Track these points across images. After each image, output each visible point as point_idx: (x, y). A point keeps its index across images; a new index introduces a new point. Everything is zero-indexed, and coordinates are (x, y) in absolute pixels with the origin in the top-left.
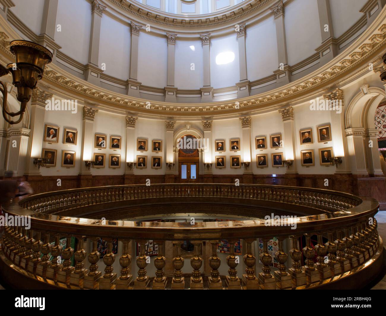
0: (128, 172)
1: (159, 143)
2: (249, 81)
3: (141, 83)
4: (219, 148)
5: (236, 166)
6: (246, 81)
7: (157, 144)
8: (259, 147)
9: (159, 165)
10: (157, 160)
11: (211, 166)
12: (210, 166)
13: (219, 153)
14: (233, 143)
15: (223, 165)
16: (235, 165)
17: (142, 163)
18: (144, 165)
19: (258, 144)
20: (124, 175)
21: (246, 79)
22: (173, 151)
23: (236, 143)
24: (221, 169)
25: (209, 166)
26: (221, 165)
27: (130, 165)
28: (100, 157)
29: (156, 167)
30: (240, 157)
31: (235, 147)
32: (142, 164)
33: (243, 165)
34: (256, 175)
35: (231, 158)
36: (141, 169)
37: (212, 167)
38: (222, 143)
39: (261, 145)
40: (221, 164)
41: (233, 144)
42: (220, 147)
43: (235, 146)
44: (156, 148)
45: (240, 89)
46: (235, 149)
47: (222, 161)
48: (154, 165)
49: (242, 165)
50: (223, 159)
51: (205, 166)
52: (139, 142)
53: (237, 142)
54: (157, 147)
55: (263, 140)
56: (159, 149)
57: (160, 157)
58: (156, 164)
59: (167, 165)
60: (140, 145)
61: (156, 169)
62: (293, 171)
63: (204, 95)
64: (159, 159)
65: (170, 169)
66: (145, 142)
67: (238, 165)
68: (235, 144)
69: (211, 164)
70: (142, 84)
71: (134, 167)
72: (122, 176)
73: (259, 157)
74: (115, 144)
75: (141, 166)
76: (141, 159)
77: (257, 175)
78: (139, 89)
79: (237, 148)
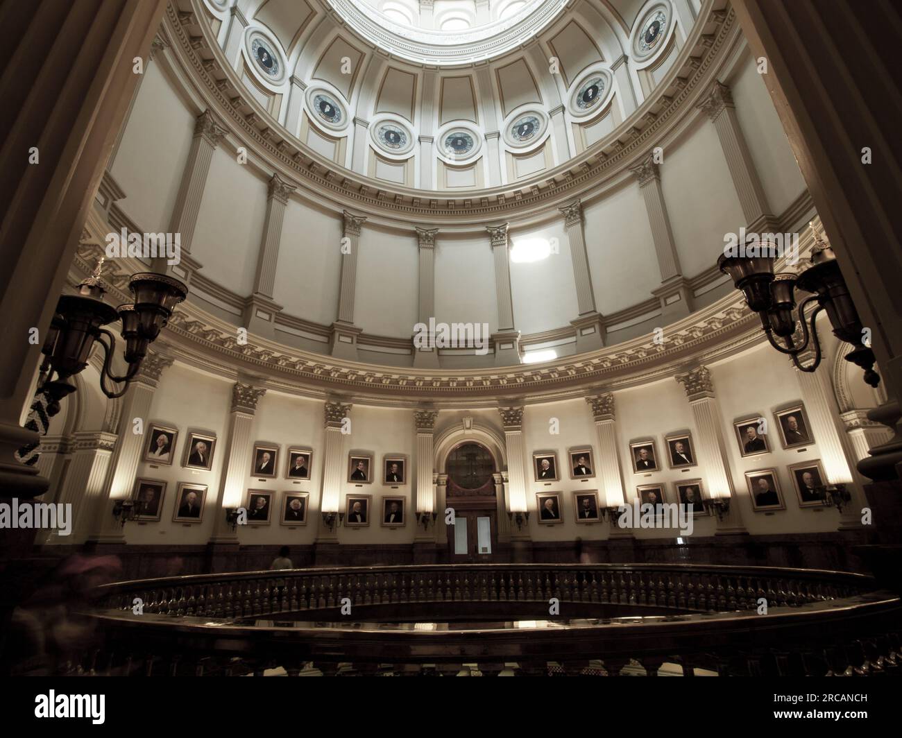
0: (324, 537)
1: (400, 464)
2: (601, 315)
3: (362, 330)
4: (544, 473)
5: (589, 517)
6: (594, 314)
7: (395, 465)
8: (640, 466)
9: (399, 518)
10: (394, 505)
11: (527, 518)
12: (524, 518)
13: (546, 485)
14: (575, 458)
15: (557, 517)
16: (587, 514)
17: (358, 514)
18: (364, 520)
19: (639, 459)
20: (315, 544)
21: (593, 309)
22: (434, 483)
23: (583, 458)
24: (551, 525)
25: (522, 520)
26: (552, 518)
27: (329, 519)
28: (262, 499)
29: (391, 523)
30: (597, 493)
31: (583, 470)
32: (359, 517)
33: (606, 513)
34: (640, 541)
35: (576, 497)
36: (356, 528)
37: (529, 520)
38: (550, 460)
39: (646, 463)
40: (552, 512)
41: (578, 461)
42: (546, 471)
43: (583, 466)
44: (393, 475)
45: (581, 333)
46: (581, 473)
47: (553, 505)
48: (387, 520)
49: (604, 515)
50: (554, 499)
51: (511, 519)
52: (354, 462)
53: (587, 456)
54: (395, 474)
55: (649, 448)
56: (400, 479)
57: (402, 497)
58: (393, 517)
59: (418, 519)
60: (354, 470)
61: (393, 528)
62: (734, 527)
63: (500, 349)
64: (399, 503)
65: (426, 527)
66: (366, 462)
67: (593, 514)
68: (582, 461)
69: (527, 514)
70: (363, 332)
71: (338, 525)
72: (309, 547)
73: (643, 492)
74: (297, 468)
75: (357, 521)
76: (357, 504)
77: (644, 541)
78: (357, 342)
79: (588, 472)
